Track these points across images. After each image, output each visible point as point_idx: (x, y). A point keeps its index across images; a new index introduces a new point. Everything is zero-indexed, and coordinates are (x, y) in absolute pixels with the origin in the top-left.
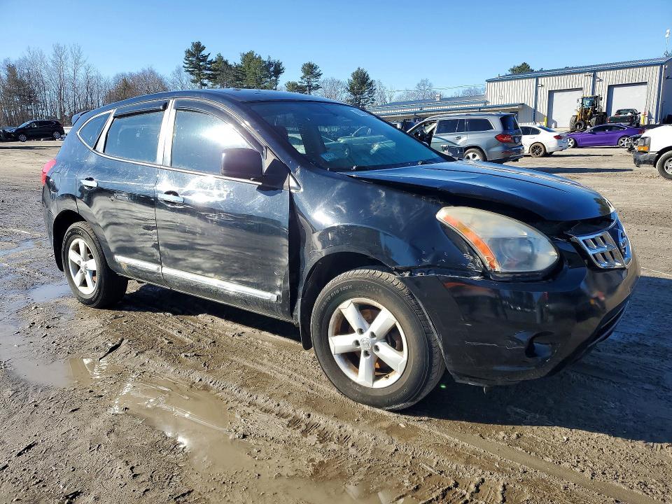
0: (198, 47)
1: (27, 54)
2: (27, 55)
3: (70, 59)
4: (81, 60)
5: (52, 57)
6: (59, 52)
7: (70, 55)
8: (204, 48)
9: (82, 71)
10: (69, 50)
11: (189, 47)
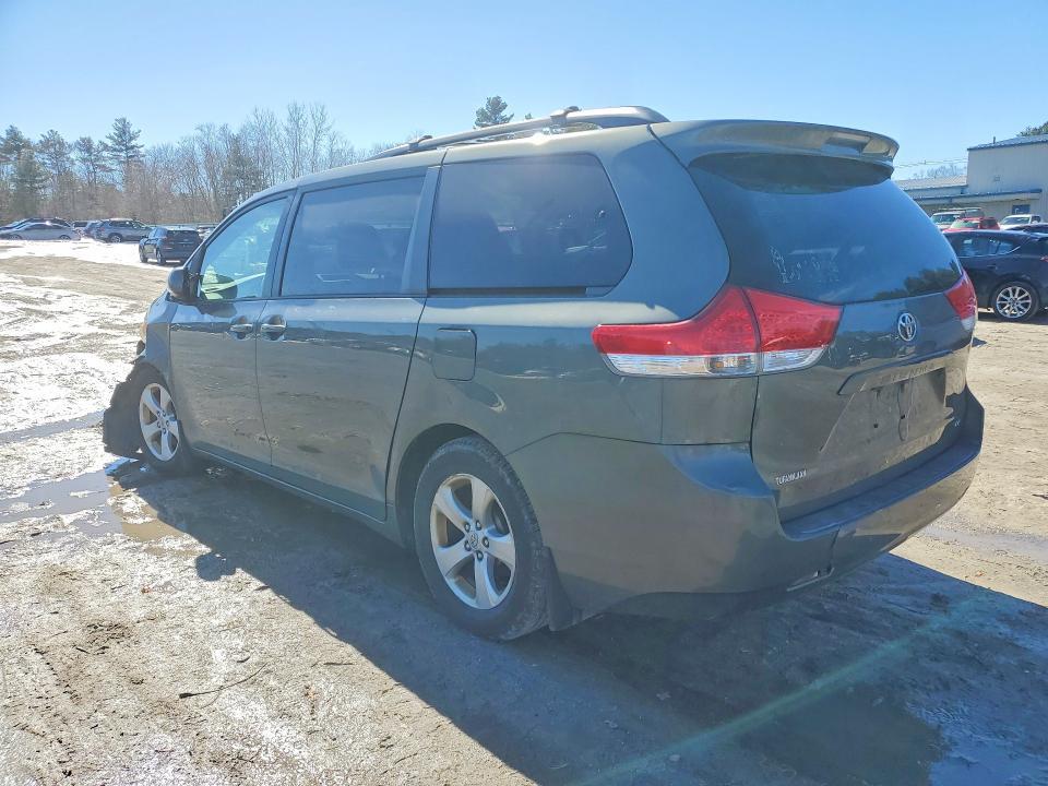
0: (496, 106)
1: (253, 119)
2: (253, 121)
3: (311, 125)
4: (325, 126)
5: (286, 123)
6: (295, 117)
7: (310, 119)
8: (505, 106)
9: (325, 142)
10: (309, 113)
11: (483, 105)
